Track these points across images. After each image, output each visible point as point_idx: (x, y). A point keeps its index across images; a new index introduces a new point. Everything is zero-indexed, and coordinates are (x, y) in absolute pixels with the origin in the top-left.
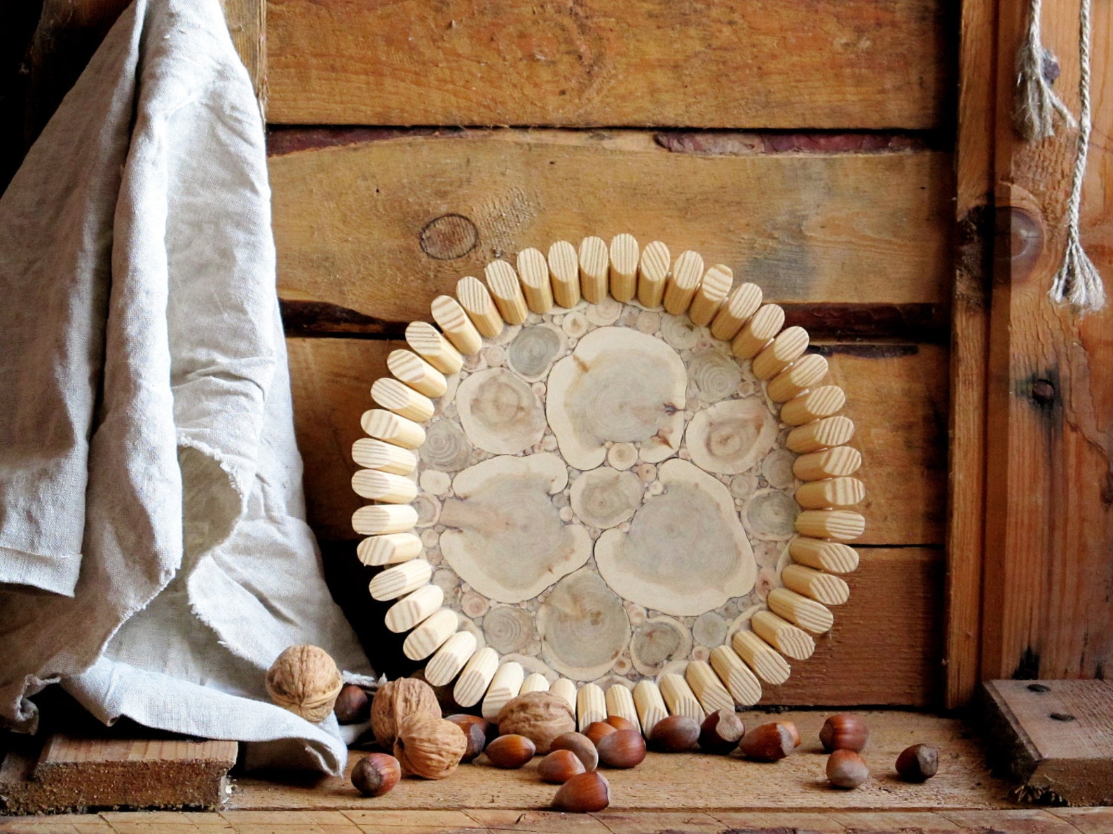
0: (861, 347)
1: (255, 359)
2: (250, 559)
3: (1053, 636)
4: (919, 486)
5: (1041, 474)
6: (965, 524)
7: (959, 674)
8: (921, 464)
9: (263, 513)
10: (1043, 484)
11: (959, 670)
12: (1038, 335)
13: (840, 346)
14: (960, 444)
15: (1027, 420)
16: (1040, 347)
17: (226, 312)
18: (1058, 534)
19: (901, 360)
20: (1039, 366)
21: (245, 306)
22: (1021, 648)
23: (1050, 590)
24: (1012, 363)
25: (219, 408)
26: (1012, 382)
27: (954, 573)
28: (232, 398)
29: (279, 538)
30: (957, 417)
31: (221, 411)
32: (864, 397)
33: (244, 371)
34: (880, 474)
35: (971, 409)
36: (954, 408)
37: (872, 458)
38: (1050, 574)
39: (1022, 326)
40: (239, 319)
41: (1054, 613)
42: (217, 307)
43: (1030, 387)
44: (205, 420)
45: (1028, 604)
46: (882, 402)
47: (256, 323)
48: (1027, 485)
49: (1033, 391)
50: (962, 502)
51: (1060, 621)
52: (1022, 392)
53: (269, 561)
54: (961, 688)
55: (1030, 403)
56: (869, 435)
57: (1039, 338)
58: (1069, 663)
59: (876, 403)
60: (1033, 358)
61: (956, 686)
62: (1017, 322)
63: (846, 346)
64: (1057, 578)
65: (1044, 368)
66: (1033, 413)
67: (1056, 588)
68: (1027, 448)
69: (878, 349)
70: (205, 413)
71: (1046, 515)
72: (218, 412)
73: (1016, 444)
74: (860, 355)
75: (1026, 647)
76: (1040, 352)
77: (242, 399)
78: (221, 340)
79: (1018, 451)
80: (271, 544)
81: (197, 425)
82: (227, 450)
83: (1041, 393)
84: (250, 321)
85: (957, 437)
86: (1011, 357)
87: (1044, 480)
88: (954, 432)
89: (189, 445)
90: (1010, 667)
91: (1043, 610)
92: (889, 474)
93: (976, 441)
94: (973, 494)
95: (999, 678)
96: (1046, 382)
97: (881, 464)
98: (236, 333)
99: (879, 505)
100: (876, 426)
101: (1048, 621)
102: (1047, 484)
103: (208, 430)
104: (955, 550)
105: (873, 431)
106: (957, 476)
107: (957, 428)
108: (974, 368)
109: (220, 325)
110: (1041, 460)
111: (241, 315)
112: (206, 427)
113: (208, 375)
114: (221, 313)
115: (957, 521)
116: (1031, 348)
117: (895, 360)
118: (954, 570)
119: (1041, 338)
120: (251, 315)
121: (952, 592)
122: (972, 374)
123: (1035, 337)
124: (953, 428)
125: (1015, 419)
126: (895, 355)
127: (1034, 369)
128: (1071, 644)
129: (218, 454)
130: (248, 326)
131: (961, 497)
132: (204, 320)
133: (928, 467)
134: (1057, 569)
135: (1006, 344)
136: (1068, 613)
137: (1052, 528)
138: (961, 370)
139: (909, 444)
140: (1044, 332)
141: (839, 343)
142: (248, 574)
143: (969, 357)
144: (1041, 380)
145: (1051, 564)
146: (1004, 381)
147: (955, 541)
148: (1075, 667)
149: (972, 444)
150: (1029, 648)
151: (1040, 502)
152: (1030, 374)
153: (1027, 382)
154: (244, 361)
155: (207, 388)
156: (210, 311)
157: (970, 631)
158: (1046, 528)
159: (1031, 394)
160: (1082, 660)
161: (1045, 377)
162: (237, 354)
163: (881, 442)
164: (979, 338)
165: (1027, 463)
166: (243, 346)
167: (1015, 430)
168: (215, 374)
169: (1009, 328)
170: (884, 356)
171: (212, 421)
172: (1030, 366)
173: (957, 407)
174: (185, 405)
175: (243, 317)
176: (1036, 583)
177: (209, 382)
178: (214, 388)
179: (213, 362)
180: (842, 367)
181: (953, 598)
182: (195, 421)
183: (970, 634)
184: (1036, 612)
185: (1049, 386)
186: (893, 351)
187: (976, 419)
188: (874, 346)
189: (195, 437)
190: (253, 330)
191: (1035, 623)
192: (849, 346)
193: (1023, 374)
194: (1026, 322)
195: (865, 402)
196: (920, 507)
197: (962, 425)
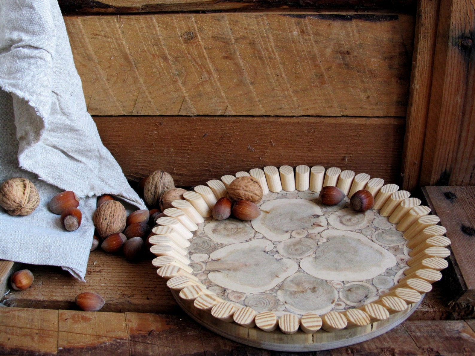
0: (367, 15)
1: (44, 36)
2: (55, 133)
3: (458, 166)
4: (395, 87)
5: (461, 87)
6: (418, 110)
7: (409, 180)
8: (397, 77)
9: (59, 111)
10: (461, 92)
11: (409, 178)
12: (467, 12)
13: (356, 15)
14: (418, 70)
15: (456, 58)
16: (468, 18)
17: (24, 9)
18: (467, 117)
19: (388, 22)
20: (466, 30)
21: (34, 4)
22: (442, 171)
23: (459, 144)
24: (451, 27)
25: (26, 67)
26: (451, 38)
27: (410, 134)
28: (33, 60)
29: (68, 122)
30: (418, 55)
31: (27, 69)
32: (368, 42)
33: (39, 43)
34: (375, 82)
35: (426, 51)
36: (417, 51)
37: (371, 74)
38: (460, 136)
39: (459, 7)
40: (31, 13)
41: (460, 155)
42: (19, 7)
43: (460, 41)
44: (18, 74)
45: (448, 150)
46: (378, 45)
47: (41, 14)
48: (453, 92)
49: (461, 43)
50: (417, 99)
51: (462, 158)
52: (456, 43)
53: (65, 134)
54: (409, 186)
55: (459, 49)
56: (370, 62)
57: (467, 14)
58: (464, 178)
59: (375, 46)
60: (463, 24)
61: (407, 186)
62: (456, 5)
63: (359, 15)
64: (463, 138)
65: (468, 31)
66: (460, 54)
67: (462, 143)
68: (455, 73)
69: (377, 16)
70: (18, 71)
71: (461, 108)
72: (26, 69)
73: (449, 71)
74: (366, 20)
75: (444, 170)
76: (467, 21)
77: (40, 61)
78: (24, 26)
79: (450, 75)
80: (65, 126)
81: (15, 78)
82: (32, 94)
83: (465, 44)
84: (38, 13)
85: (417, 65)
86: (451, 24)
87: (462, 90)
88: (416, 63)
89: (10, 91)
90: (435, 179)
91: (455, 154)
92: (380, 82)
93: (428, 68)
94: (423, 95)
95: (429, 185)
96: (469, 38)
97: (375, 77)
98: (31, 21)
99: (374, 97)
100: (374, 57)
101: (456, 159)
102: (464, 92)
103: (20, 82)
104: (412, 122)
105: (373, 60)
106: (416, 86)
107: (418, 61)
108: (429, 29)
109: (22, 18)
110: (462, 79)
111: (32, 10)
112: (19, 80)
113: (19, 47)
114: (22, 10)
115: (414, 109)
116: (462, 19)
117: (386, 22)
118: (411, 132)
119: (469, 15)
120: (37, 9)
121: (409, 143)
122: (428, 33)
123: (466, 13)
124: (416, 61)
125: (450, 58)
126: (386, 20)
127: (463, 31)
128: (466, 169)
129: (27, 97)
130: (37, 17)
131: (417, 97)
132: (14, 15)
133: (400, 79)
134: (464, 134)
135: (449, 17)
136: (467, 155)
137: (464, 114)
138: (422, 30)
139: (390, 67)
140: (470, 11)
141: (356, 13)
142: (55, 142)
143: (427, 23)
144: (466, 37)
145: (461, 131)
146: (446, 37)
147: (412, 118)
148: (467, 180)
149: (425, 70)
150: (446, 170)
151: (459, 101)
152: (461, 34)
153: (459, 38)
154: (38, 37)
155: (19, 55)
156: (16, 9)
157: (416, 161)
158: (461, 114)
159: (460, 44)
160: (471, 176)
161: (469, 35)
162: (33, 33)
163: (376, 65)
164: (433, 13)
165: (454, 81)
166: (36, 28)
167: (450, 64)
168: (23, 47)
169: (451, 8)
170: (380, 21)
171: (22, 76)
172: (461, 29)
173: (419, 50)
174: (8, 65)
175: (33, 12)
176: (453, 140)
177: (20, 51)
178: (22, 54)
179: (21, 40)
180: (357, 26)
181: (409, 145)
182: (14, 75)
183: (416, 162)
184: (450, 155)
185: (470, 40)
186: (385, 18)
187: (428, 56)
188: (374, 15)
189: (13, 86)
190: (40, 19)
191: (450, 160)
192: (361, 15)
193: (457, 34)
194: (461, 5)
195: (369, 45)
196: (395, 98)
197: (421, 59)
